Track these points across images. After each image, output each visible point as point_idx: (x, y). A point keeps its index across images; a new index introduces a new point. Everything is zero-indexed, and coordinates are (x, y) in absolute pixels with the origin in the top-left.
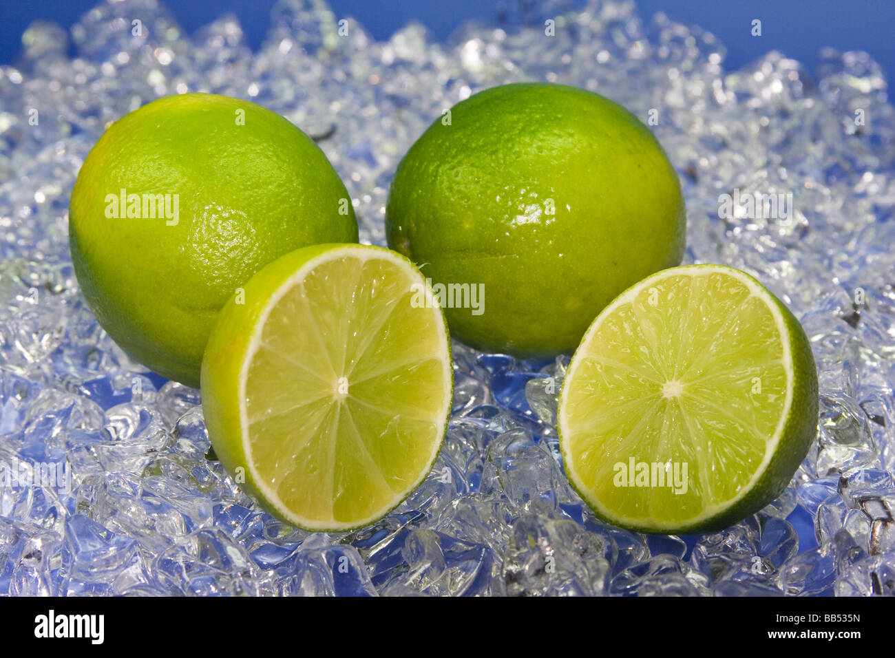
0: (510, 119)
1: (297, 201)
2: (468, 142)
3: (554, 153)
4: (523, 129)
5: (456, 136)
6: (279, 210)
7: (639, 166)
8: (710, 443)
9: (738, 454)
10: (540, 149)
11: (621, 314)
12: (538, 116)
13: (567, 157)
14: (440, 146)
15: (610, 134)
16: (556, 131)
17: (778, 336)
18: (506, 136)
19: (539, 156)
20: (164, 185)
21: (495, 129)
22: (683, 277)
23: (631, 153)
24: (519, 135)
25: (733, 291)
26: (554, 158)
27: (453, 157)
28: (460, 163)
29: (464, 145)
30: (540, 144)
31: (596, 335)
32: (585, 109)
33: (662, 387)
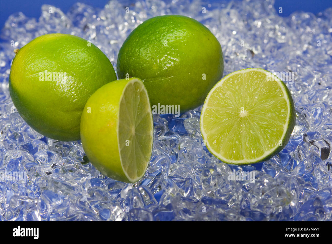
0: (162, 28)
1: (99, 67)
2: (149, 39)
3: (181, 38)
4: (168, 31)
5: (144, 37)
6: (94, 71)
7: (209, 39)
8: (262, 130)
9: (273, 131)
10: (176, 37)
11: (217, 91)
12: (172, 26)
13: (186, 39)
14: (138, 42)
15: (197, 30)
16: (179, 31)
17: (280, 89)
18: (162, 35)
19: (176, 40)
20: (51, 68)
21: (158, 33)
22: (239, 74)
23: (205, 35)
24: (167, 33)
25: (260, 76)
26: (181, 40)
27: (145, 45)
28: (148, 46)
29: (148, 40)
30: (175, 36)
31: (210, 100)
32: (186, 22)
33: (240, 113)
